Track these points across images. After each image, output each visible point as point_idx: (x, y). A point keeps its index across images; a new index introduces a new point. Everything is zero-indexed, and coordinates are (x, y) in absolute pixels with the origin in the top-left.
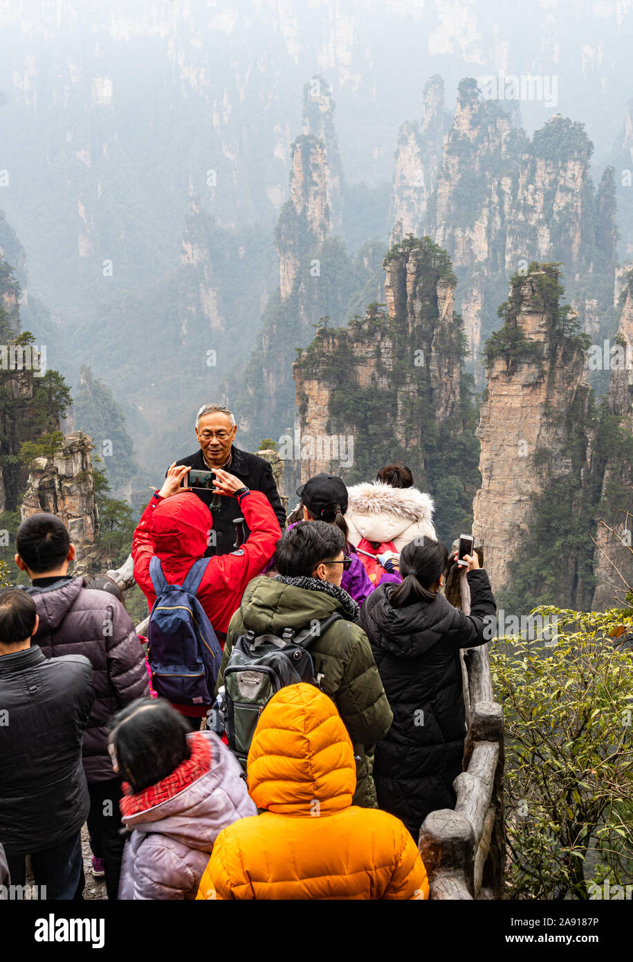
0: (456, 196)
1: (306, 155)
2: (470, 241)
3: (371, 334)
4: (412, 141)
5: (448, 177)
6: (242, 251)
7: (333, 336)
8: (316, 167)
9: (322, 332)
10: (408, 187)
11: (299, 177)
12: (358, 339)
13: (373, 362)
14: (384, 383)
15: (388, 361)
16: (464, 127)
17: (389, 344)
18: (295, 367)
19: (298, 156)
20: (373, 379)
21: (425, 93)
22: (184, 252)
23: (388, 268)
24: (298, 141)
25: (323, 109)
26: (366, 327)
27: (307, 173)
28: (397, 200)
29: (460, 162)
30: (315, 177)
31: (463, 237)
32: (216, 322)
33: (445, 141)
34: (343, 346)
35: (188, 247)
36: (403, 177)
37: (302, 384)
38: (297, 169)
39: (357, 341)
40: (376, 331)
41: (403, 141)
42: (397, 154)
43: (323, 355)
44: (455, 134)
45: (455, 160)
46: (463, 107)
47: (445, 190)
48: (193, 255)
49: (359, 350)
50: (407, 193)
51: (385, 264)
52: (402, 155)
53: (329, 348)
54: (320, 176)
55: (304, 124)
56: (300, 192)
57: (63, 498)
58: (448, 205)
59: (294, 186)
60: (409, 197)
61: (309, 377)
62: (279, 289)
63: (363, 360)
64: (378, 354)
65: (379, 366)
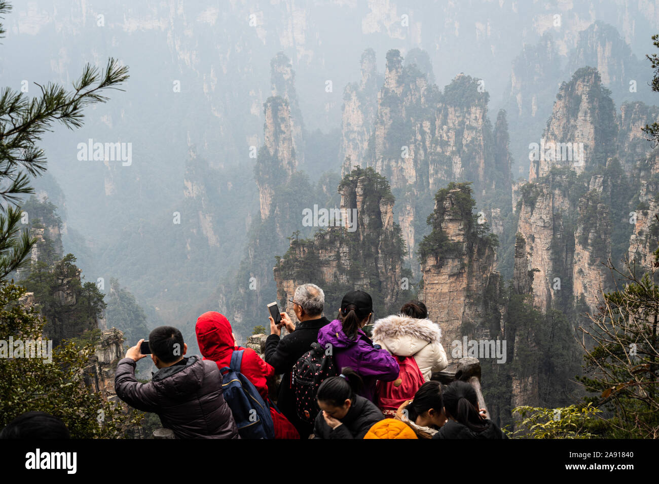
0: (389, 137)
1: (275, 112)
2: (402, 170)
3: (332, 242)
4: (354, 98)
5: (382, 123)
6: (230, 185)
7: (303, 245)
8: (283, 119)
9: (294, 243)
10: (353, 132)
11: (271, 128)
12: (323, 247)
13: (334, 264)
14: (344, 279)
15: (346, 263)
16: (392, 85)
17: (346, 249)
18: (275, 270)
19: (269, 112)
20: (336, 277)
21: (362, 62)
22: (186, 188)
23: (342, 192)
24: (269, 101)
25: (286, 77)
26: (328, 237)
27: (277, 125)
28: (346, 142)
29: (391, 111)
30: (283, 127)
31: (397, 167)
32: (213, 240)
33: (379, 97)
34: (311, 253)
35: (189, 184)
36: (349, 124)
37: (281, 283)
38: (269, 122)
39: (322, 248)
40: (335, 240)
41: (348, 98)
42: (343, 108)
43: (297, 260)
44: (386, 91)
45: (387, 110)
46: (390, 71)
47: (381, 132)
48: (193, 190)
49: (323, 255)
50: (352, 136)
51: (340, 190)
52: (347, 108)
53: (301, 254)
54: (286, 126)
55: (273, 89)
56: (272, 139)
57: (103, 380)
58: (384, 144)
59: (267, 135)
60: (354, 139)
61: (287, 278)
62: (260, 212)
63: (327, 263)
64: (338, 257)
65: (339, 266)
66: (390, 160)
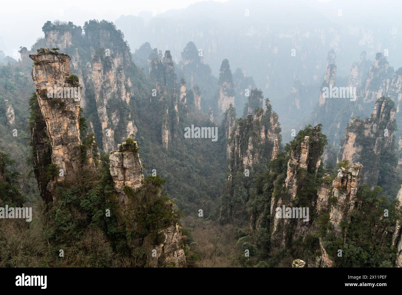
0: (371, 83)
1: (331, 69)
2: (376, 95)
3: (371, 122)
4: (356, 67)
5: (370, 78)
6: (307, 91)
7: (359, 121)
8: (334, 72)
9: (356, 120)
10: (353, 79)
11: (329, 74)
12: (367, 123)
13: (370, 130)
14: (372, 135)
15: (374, 130)
16: (376, 65)
17: (375, 125)
18: (346, 128)
19: (329, 69)
20: (369, 134)
21: (361, 55)
22: (293, 90)
23: (376, 105)
24: (330, 65)
25: (333, 58)
26: (369, 120)
27: (331, 74)
28: (350, 81)
29: (374, 74)
30: (333, 75)
31: (374, 94)
33: (370, 68)
34: (362, 124)
35: (294, 89)
36: (352, 76)
37: (348, 133)
38: (328, 72)
39: (366, 123)
40: (372, 121)
41: (354, 67)
42: (351, 70)
43: (356, 126)
44: (374, 67)
45: (373, 73)
46: (377, 60)
47: (369, 81)
48: (295, 90)
49: (366, 126)
50: (353, 80)
51: (376, 103)
52: (353, 70)
53: (358, 124)
54: (334, 75)
55: (327, 61)
56: (328, 78)
57: (351, 182)
58: (369, 85)
59: (327, 76)
60: (353, 81)
61: (351, 131)
62: (319, 101)
63: (367, 129)
64: (372, 127)
65: (372, 131)
66: (372, 91)
